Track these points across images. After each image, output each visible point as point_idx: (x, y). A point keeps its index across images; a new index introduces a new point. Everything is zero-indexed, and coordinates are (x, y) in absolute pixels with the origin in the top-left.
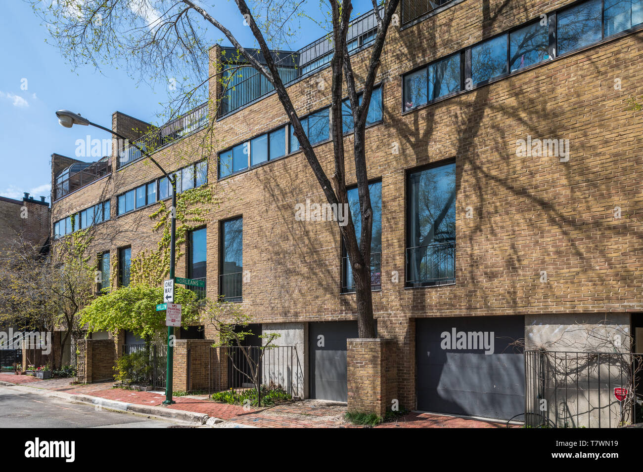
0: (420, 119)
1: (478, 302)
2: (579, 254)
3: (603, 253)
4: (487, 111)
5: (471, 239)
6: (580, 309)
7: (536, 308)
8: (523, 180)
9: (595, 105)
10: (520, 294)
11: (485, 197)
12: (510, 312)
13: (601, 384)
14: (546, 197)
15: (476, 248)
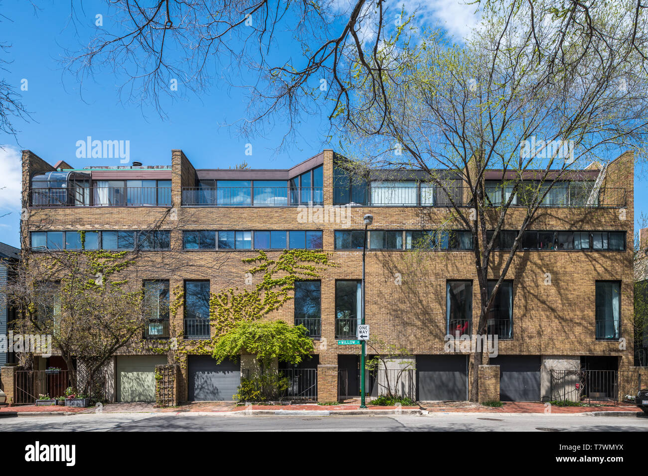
0: (495, 256)
1: (524, 348)
2: (565, 332)
3: (573, 333)
4: (529, 263)
5: (521, 320)
6: (565, 353)
7: (549, 352)
8: (544, 297)
9: (571, 274)
10: (543, 346)
11: (529, 301)
12: (538, 354)
13: (571, 383)
14: (553, 306)
15: (524, 324)
